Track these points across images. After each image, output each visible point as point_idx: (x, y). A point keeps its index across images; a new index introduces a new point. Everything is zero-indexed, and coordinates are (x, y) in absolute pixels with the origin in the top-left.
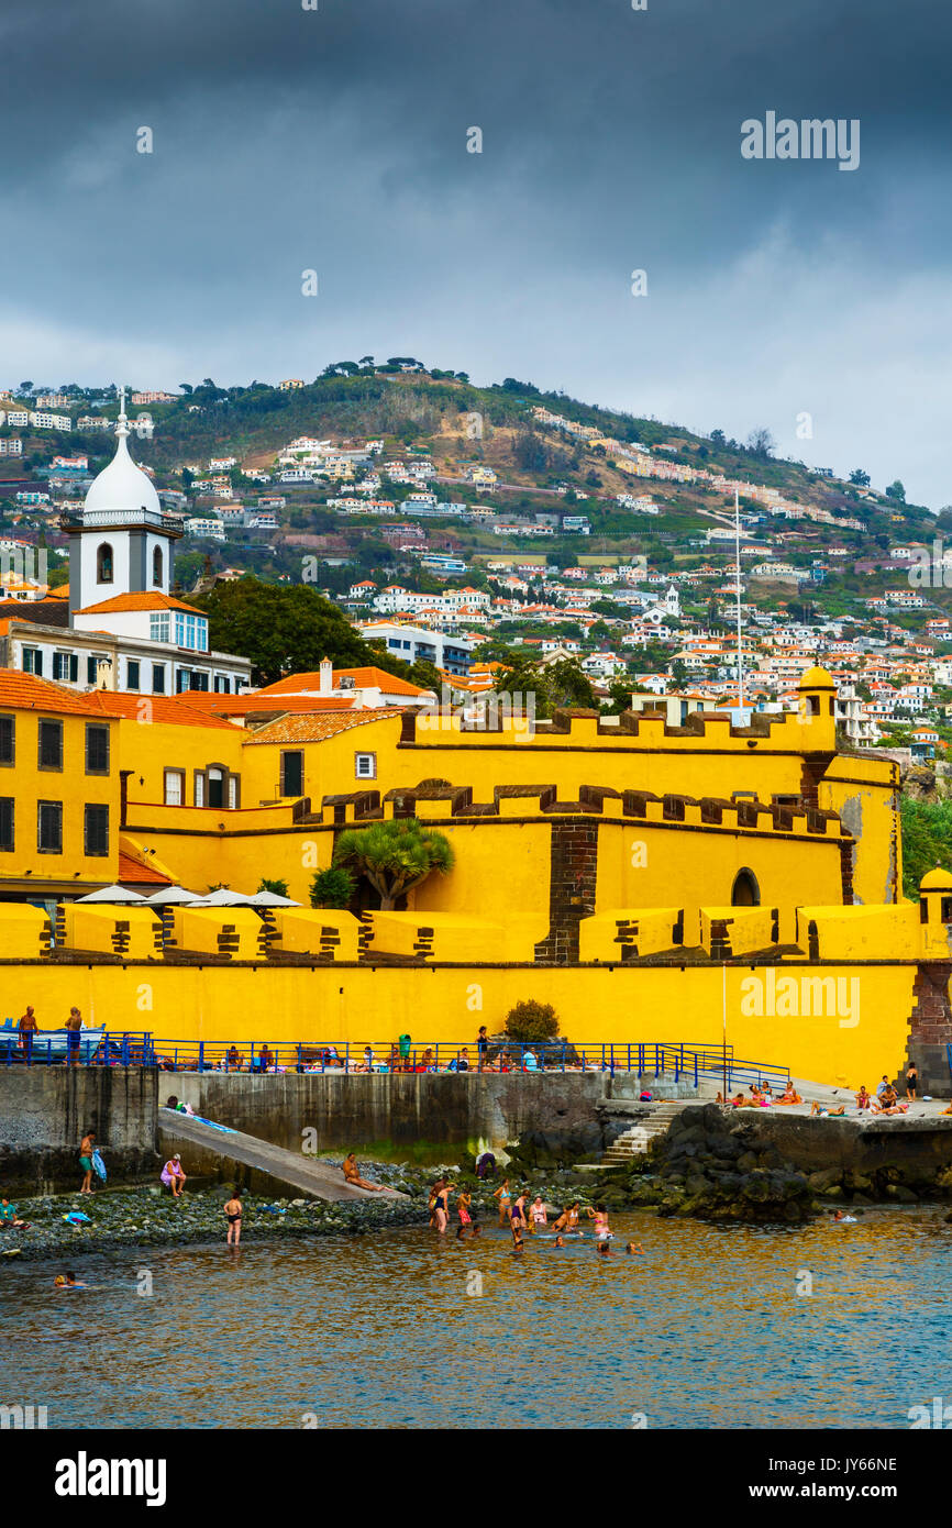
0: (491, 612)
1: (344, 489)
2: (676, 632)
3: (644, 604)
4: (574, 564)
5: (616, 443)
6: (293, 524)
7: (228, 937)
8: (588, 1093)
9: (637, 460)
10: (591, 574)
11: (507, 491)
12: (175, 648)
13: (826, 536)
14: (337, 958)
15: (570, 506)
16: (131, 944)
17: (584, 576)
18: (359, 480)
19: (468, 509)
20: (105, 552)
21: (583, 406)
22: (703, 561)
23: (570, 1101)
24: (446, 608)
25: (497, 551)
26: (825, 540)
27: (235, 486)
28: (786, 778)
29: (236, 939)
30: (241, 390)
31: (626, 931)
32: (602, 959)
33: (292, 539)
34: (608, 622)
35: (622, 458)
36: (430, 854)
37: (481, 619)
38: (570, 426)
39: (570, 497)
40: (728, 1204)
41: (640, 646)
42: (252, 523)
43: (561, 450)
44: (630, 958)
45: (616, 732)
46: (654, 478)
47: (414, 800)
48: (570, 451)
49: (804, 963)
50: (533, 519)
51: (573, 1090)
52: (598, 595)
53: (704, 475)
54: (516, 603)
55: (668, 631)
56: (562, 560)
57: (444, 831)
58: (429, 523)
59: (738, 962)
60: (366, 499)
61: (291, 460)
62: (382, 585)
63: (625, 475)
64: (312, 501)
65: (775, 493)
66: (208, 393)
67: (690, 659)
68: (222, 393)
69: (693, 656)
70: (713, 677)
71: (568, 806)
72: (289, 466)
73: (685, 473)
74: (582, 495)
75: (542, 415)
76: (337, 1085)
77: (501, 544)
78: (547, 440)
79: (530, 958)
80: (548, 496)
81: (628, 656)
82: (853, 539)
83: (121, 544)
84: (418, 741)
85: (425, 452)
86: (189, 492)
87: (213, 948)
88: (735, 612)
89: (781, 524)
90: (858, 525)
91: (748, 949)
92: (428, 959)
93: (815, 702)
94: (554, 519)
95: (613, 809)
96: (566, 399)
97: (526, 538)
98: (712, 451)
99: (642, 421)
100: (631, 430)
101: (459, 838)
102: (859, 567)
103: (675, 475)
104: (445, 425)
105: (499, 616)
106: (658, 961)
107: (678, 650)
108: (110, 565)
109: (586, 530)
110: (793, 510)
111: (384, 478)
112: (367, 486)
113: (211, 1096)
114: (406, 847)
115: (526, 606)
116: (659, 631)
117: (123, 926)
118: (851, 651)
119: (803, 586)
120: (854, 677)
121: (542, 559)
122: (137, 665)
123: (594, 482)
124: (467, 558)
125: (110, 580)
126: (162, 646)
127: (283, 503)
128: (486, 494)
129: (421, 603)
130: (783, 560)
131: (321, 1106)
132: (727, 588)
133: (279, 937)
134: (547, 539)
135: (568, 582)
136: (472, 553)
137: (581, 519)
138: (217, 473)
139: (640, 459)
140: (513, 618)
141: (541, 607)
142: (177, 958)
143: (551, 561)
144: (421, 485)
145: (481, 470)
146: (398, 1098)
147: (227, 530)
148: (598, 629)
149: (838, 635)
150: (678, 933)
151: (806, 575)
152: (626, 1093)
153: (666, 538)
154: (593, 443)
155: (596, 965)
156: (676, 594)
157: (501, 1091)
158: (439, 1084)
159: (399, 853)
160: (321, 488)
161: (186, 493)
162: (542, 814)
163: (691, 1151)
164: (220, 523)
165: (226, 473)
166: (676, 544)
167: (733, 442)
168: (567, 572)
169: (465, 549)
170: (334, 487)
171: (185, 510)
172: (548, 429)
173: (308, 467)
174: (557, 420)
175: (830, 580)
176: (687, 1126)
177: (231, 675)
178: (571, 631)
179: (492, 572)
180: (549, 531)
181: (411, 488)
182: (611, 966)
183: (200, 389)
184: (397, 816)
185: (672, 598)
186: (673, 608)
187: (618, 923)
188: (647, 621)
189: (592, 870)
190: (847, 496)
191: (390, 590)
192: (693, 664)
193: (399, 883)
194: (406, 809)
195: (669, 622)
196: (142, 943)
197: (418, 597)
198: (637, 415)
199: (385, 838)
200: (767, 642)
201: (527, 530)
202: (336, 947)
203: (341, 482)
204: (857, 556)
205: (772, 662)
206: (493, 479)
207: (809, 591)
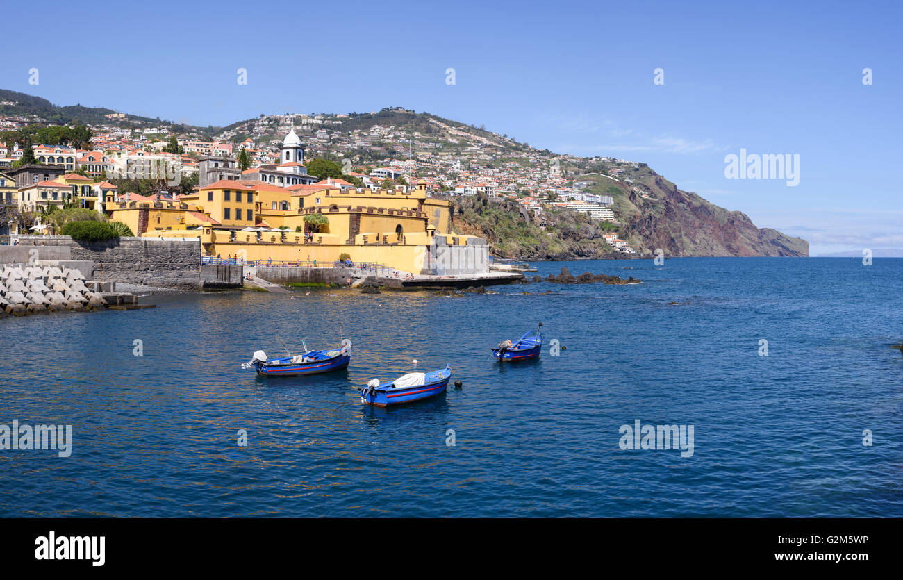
2: (459, 170)
3: (454, 164)
4: (438, 155)
5: (449, 127)
6: (373, 145)
7: (273, 239)
9: (454, 131)
10: (441, 157)
11: (423, 138)
12: (299, 175)
14: (299, 243)
15: (437, 141)
16: (250, 240)
18: (388, 135)
19: (414, 142)
20: (288, 153)
21: (442, 119)
22: (468, 154)
24: (406, 164)
26: (496, 150)
27: (360, 136)
28: (415, 204)
29: (275, 239)
30: (362, 114)
31: (365, 238)
33: (372, 148)
34: (443, 168)
35: (450, 130)
36: (323, 221)
37: (414, 167)
38: (438, 123)
39: (438, 139)
41: (450, 174)
42: (363, 145)
43: (436, 128)
44: (366, 244)
45: (376, 194)
46: (457, 135)
47: (321, 208)
48: (438, 129)
49: (403, 245)
50: (429, 144)
52: (443, 162)
53: (469, 134)
54: (422, 163)
55: (457, 170)
56: (435, 153)
57: (327, 216)
58: (404, 145)
60: (390, 139)
61: (373, 130)
62: (392, 159)
63: (450, 134)
64: (377, 140)
65: (485, 139)
66: (355, 115)
68: (358, 115)
69: (462, 176)
70: (467, 181)
71: (354, 210)
72: (372, 132)
73: (465, 134)
74: (440, 139)
75: (432, 120)
77: (421, 150)
78: (433, 126)
79: (345, 244)
80: (432, 139)
81: (448, 176)
82: (502, 150)
83: (291, 151)
84: (330, 195)
85: (404, 128)
87: (270, 241)
88: (473, 166)
89: (486, 146)
90: (504, 147)
91: (392, 242)
92: (322, 244)
93: (421, 187)
94: (434, 144)
95: (364, 211)
96: (438, 117)
97: (427, 148)
98: (472, 129)
99: (455, 122)
100: (451, 124)
101: (330, 217)
102: (504, 156)
103: (462, 134)
104: (409, 122)
105: (418, 166)
106: (372, 245)
107: (459, 175)
108: (289, 156)
109: (441, 147)
110: (489, 143)
111: (395, 135)
113: (258, 272)
114: (317, 219)
115: (425, 164)
116: (455, 170)
117: (248, 236)
118: (499, 175)
120: (499, 181)
121: (431, 153)
122: (289, 179)
123: (443, 136)
124: (413, 153)
125: (289, 160)
126: (295, 174)
127: (371, 140)
128: (418, 138)
129: (400, 163)
130: (486, 154)
132: (473, 161)
133: (286, 239)
135: (436, 159)
137: (440, 144)
138: (356, 133)
140: (421, 167)
141: (428, 164)
142: (261, 243)
143: (433, 154)
144: (403, 136)
145: (417, 133)
146: (304, 274)
148: (441, 169)
149: (498, 172)
150: (378, 239)
151: (491, 158)
152: (358, 273)
153: (459, 149)
154: (443, 127)
155: (359, 245)
156: (459, 162)
160: (380, 137)
161: (349, 138)
162: (348, 212)
163: (369, 286)
164: (356, 145)
165: (358, 133)
166: (462, 150)
167: (476, 127)
170: (382, 137)
171: (348, 142)
172: (433, 123)
173: (377, 132)
175: (497, 159)
177: (313, 181)
178: (435, 170)
179: (418, 156)
180: (432, 147)
181: (400, 137)
182: (362, 246)
183: (353, 114)
184: (317, 212)
186: (459, 165)
187: (364, 236)
188: (453, 168)
189: (359, 225)
190: (502, 140)
193: (317, 227)
194: (319, 211)
196: (253, 240)
199: (313, 217)
200: (480, 173)
203: (384, 135)
206: (420, 135)
207: (492, 161)
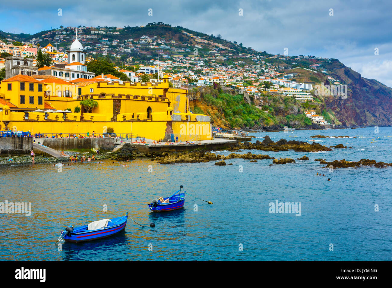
0: (173, 64)
1: (150, 44)
2: (203, 68)
3: (199, 63)
4: (187, 56)
5: (195, 36)
6: (142, 50)
7: (57, 117)
8: (113, 141)
9: (199, 40)
10: (190, 58)
11: (177, 45)
12: (81, 71)
13: (229, 52)
14: (76, 121)
15: (187, 47)
16: (39, 119)
17: (189, 59)
18: (153, 43)
19: (171, 47)
20: (74, 55)
21: (190, 30)
22: (209, 56)
23: (109, 142)
24: (165, 64)
25: (175, 54)
26: (229, 53)
27: (132, 43)
28: (161, 92)
29: (58, 117)
30: (134, 27)
32: (121, 121)
33: (142, 52)
34: (191, 66)
35: (196, 39)
36: (94, 104)
37: (171, 66)
38: (188, 34)
39: (187, 45)
40: (120, 158)
41: (196, 70)
42: (135, 50)
43: (186, 38)
44: (125, 120)
46: (201, 42)
47: (93, 96)
48: (188, 38)
49: (150, 121)
50: (181, 49)
51: (110, 141)
52: (191, 62)
53: (209, 42)
54: (177, 63)
55: (201, 68)
56: (186, 56)
57: (97, 101)
58: (164, 50)
59: (141, 121)
60: (154, 46)
61: (142, 39)
62: (155, 60)
63: (196, 42)
64: (145, 46)
65: (221, 45)
66: (128, 28)
67: (204, 72)
68: (131, 28)
69: (205, 72)
70: (208, 75)
71: (116, 97)
72: (141, 40)
73: (206, 42)
74: (189, 45)
75: (183, 32)
76: (68, 140)
77: (176, 53)
78: (184, 36)
79: (110, 121)
80: (184, 45)
81: (194, 71)
82: (233, 52)
83: (76, 54)
84: (100, 86)
85: (164, 38)
86: (125, 44)
87: (55, 119)
88: (213, 64)
89: (222, 50)
90: (234, 50)
91: (143, 119)
92: (93, 121)
93: (165, 81)
94: (185, 49)
95: (123, 97)
96: (187, 29)
97: (180, 52)
98: (212, 38)
99: (200, 33)
100: (198, 34)
101: (99, 102)
102: (234, 57)
103: (205, 42)
104: (167, 33)
105: (174, 65)
106: (129, 121)
107: (202, 71)
108: (74, 58)
109: (190, 51)
110: (224, 48)
111: (157, 42)
112: (154, 43)
113: (45, 142)
114: (90, 103)
115: (178, 63)
116: (200, 68)
117: (38, 116)
118: (230, 71)
119: (225, 60)
120: (230, 75)
121: (182, 56)
122: (74, 74)
123: (191, 43)
124: (170, 55)
125: (74, 60)
126: (78, 71)
127: (140, 46)
128: (173, 45)
129: (161, 63)
130: (222, 56)
131: (65, 143)
132: (212, 61)
133: (67, 117)
134: (183, 52)
135: (187, 60)
136: (171, 55)
137: (189, 49)
138: (130, 41)
139: (199, 39)
140: (176, 65)
141: (181, 63)
142: (48, 121)
143: (184, 56)
144: (163, 43)
145: (173, 41)
146: (78, 142)
147: (131, 51)
148: (190, 67)
149: (230, 68)
150: (133, 117)
151: (225, 58)
152: (119, 141)
153: (203, 52)
154: (191, 37)
155: (119, 122)
156: (203, 61)
157: (97, 141)
158: (86, 140)
159: (89, 104)
160: (147, 44)
161: (124, 45)
162: (112, 98)
163: (125, 150)
164: (130, 50)
165: (131, 41)
166: (205, 53)
167: (215, 36)
168: (187, 58)
169: (170, 54)
170: (148, 44)
171: (124, 47)
172: (184, 34)
173: (145, 40)
174: (186, 33)
175: (229, 59)
176: (125, 146)
177: (91, 76)
178: (185, 68)
179: (174, 58)
180: (184, 51)
181: (161, 44)
182: (122, 122)
183: (127, 27)
184: (90, 98)
185: (202, 62)
186: (202, 64)
187: (123, 115)
188: (198, 66)
189: (120, 107)
190: (233, 45)
191: (156, 61)
192: (205, 73)
193: (89, 109)
194: (92, 97)
195: (201, 66)
196: (42, 118)
197: (161, 62)
198: (199, 32)
199: (87, 102)
200: (217, 69)
201: (180, 51)
202: (76, 119)
203: (150, 43)
204: (234, 55)
205: (217, 73)
206: (175, 42)
207: (226, 61)
